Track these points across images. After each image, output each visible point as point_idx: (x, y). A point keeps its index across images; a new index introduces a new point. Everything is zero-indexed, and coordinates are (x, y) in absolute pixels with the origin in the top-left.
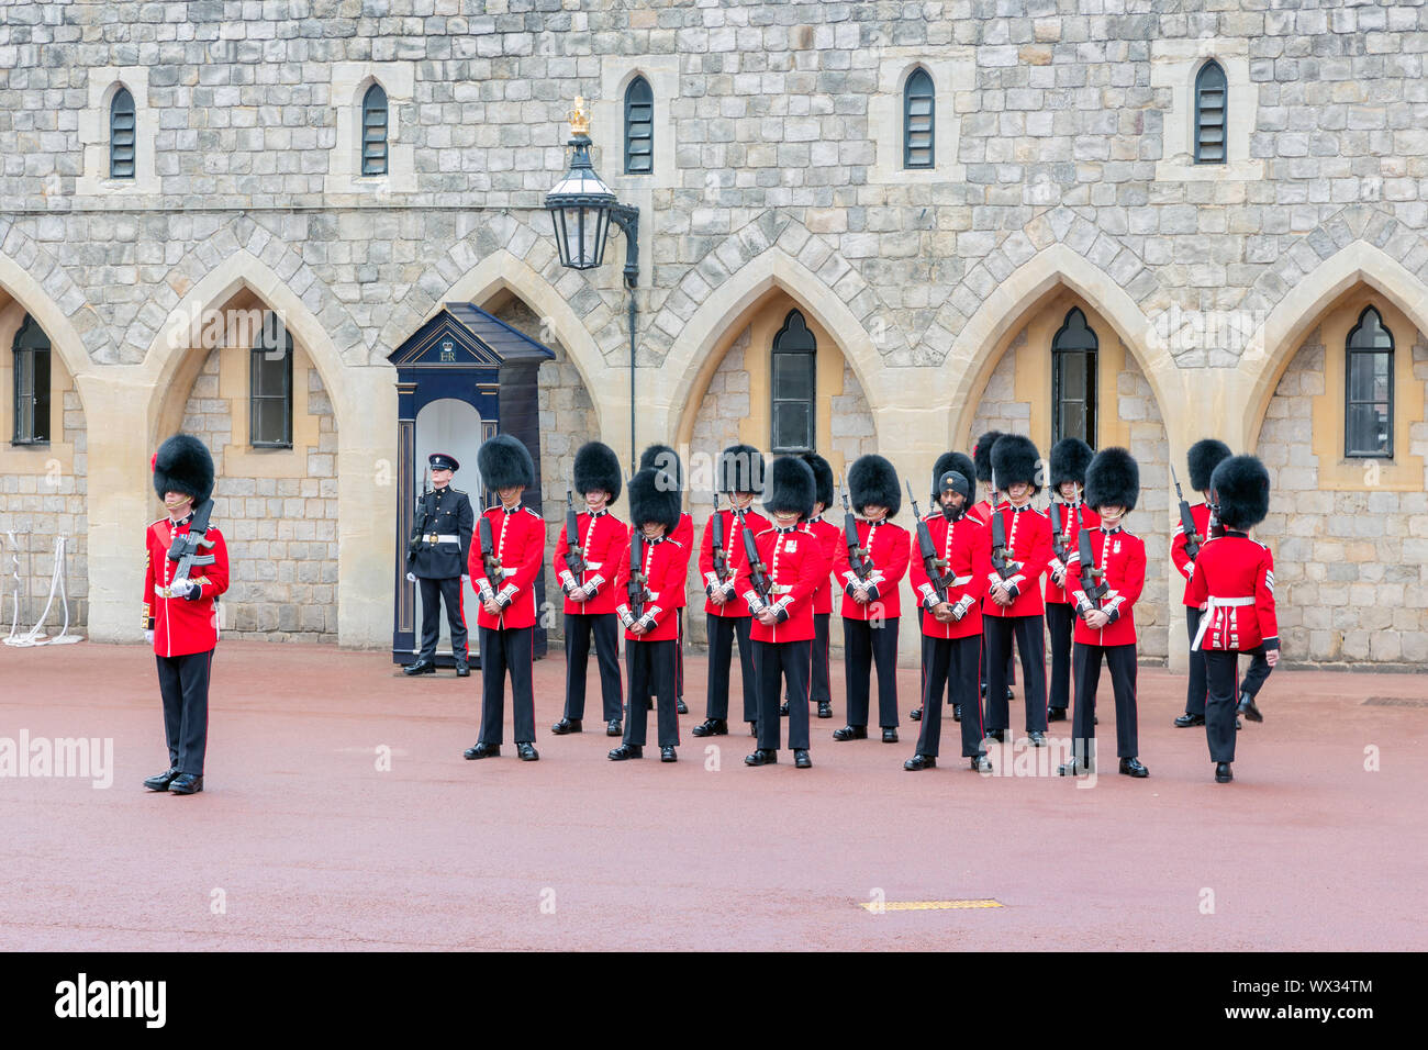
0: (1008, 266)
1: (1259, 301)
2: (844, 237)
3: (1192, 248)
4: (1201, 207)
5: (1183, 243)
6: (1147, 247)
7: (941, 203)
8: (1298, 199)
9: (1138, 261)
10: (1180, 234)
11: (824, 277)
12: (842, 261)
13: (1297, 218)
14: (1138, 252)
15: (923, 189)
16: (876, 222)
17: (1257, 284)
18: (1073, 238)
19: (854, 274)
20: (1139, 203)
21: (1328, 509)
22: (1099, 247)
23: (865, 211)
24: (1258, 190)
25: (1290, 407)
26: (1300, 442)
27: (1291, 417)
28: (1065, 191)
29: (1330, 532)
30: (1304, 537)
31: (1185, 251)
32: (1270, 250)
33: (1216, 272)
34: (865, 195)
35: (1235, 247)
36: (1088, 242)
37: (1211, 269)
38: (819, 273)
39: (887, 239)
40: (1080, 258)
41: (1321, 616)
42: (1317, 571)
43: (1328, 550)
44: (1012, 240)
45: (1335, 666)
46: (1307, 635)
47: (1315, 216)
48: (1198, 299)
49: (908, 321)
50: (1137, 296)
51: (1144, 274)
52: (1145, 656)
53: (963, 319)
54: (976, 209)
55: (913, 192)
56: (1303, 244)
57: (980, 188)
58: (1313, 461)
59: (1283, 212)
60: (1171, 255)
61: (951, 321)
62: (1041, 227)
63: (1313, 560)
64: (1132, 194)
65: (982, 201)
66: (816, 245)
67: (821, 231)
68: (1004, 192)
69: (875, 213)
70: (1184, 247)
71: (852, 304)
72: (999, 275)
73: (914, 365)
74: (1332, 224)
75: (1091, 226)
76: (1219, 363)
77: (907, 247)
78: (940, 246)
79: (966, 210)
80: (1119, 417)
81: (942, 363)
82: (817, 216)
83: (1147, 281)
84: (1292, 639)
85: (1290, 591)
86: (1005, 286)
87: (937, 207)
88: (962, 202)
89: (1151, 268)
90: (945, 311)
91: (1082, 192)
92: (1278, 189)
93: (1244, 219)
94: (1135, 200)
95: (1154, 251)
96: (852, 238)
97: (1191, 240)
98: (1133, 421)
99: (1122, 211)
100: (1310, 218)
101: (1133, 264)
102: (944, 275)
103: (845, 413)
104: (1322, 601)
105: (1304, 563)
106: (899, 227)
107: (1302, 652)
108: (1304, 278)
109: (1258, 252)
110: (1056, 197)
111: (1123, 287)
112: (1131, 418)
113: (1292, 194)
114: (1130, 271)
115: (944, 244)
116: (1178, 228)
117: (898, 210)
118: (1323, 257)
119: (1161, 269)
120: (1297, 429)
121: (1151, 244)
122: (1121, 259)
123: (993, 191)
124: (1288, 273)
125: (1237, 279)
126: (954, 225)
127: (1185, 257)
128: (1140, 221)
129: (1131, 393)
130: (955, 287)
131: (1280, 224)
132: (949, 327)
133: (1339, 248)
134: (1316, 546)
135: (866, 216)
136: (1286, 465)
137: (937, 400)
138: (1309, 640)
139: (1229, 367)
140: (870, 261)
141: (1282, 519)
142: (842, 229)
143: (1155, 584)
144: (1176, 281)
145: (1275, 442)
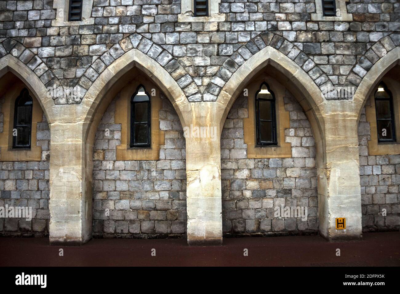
0: (112, 59)
1: (225, 72)
2: (40, 49)
3: (195, 49)
4: (198, 32)
5: (191, 47)
6: (174, 49)
7: (83, 33)
8: (241, 29)
9: (170, 55)
10: (189, 44)
11: (30, 66)
12: (38, 59)
13: (241, 37)
14: (170, 51)
15: (75, 28)
16: (54, 41)
17: (224, 65)
18: (141, 47)
19: (43, 65)
20: (170, 31)
21: (252, 166)
22: (153, 50)
23: (50, 38)
24: (223, 25)
25: (234, 123)
26: (238, 138)
27: (234, 128)
28: (137, 27)
29: (253, 177)
30: (242, 179)
31: (191, 51)
32: (230, 50)
33: (206, 60)
34: (50, 31)
35: (213, 49)
36: (148, 48)
37: (203, 58)
38: (28, 65)
39: (58, 49)
40: (144, 55)
41: (251, 213)
42: (248, 194)
43: (253, 184)
44: (114, 48)
45: (257, 235)
46: (245, 222)
47: (249, 36)
48: (198, 71)
49: (66, 84)
50: (170, 70)
51: (173, 61)
52: (173, 234)
53: (91, 83)
54: (98, 36)
55: (71, 29)
56: (244, 47)
57: (101, 27)
58: (245, 146)
59: (234, 35)
60: (185, 52)
61: (85, 84)
62: (127, 42)
63: (246, 189)
64: (167, 28)
65: (101, 32)
66: (27, 52)
67: (29, 46)
68: (110, 28)
69: (54, 39)
70: (191, 49)
71: (42, 77)
72: (107, 63)
73: (68, 104)
74: (256, 39)
75: (149, 41)
76: (208, 99)
77: (67, 52)
78: (81, 51)
79: (94, 36)
80: (160, 129)
81: (80, 102)
82: (28, 40)
83: (174, 64)
84: (238, 224)
85: (236, 203)
86: (110, 68)
87: (81, 35)
88: (92, 33)
89: (176, 58)
90: (83, 79)
91: (145, 27)
92: (232, 25)
93: (217, 38)
94: (169, 30)
95: (178, 51)
96: (43, 49)
97: (194, 46)
98: (166, 131)
99: (163, 35)
100: (246, 37)
101: (168, 57)
102: (83, 63)
103: (43, 130)
104: (250, 206)
105: (242, 190)
106: (64, 44)
107: (242, 229)
108: (245, 62)
109: (225, 51)
110: (133, 30)
111: (163, 67)
112: (165, 129)
113: (239, 27)
114: (166, 59)
115: (84, 50)
116: (188, 41)
117: (64, 37)
118: (253, 53)
119: (181, 59)
120: (237, 133)
121: (176, 48)
122: (163, 54)
123: (106, 28)
124: (238, 60)
125: (215, 62)
126: (88, 42)
127: (191, 53)
128: (171, 39)
129: (165, 119)
130: (88, 68)
131: (234, 39)
132: (84, 87)
133: (260, 50)
134: (247, 183)
135: (50, 40)
136: (233, 148)
137: (78, 119)
138: (245, 223)
139: (212, 101)
140: (50, 59)
141: (232, 172)
142: (39, 46)
143: (177, 202)
144: (187, 63)
145: (228, 138)
